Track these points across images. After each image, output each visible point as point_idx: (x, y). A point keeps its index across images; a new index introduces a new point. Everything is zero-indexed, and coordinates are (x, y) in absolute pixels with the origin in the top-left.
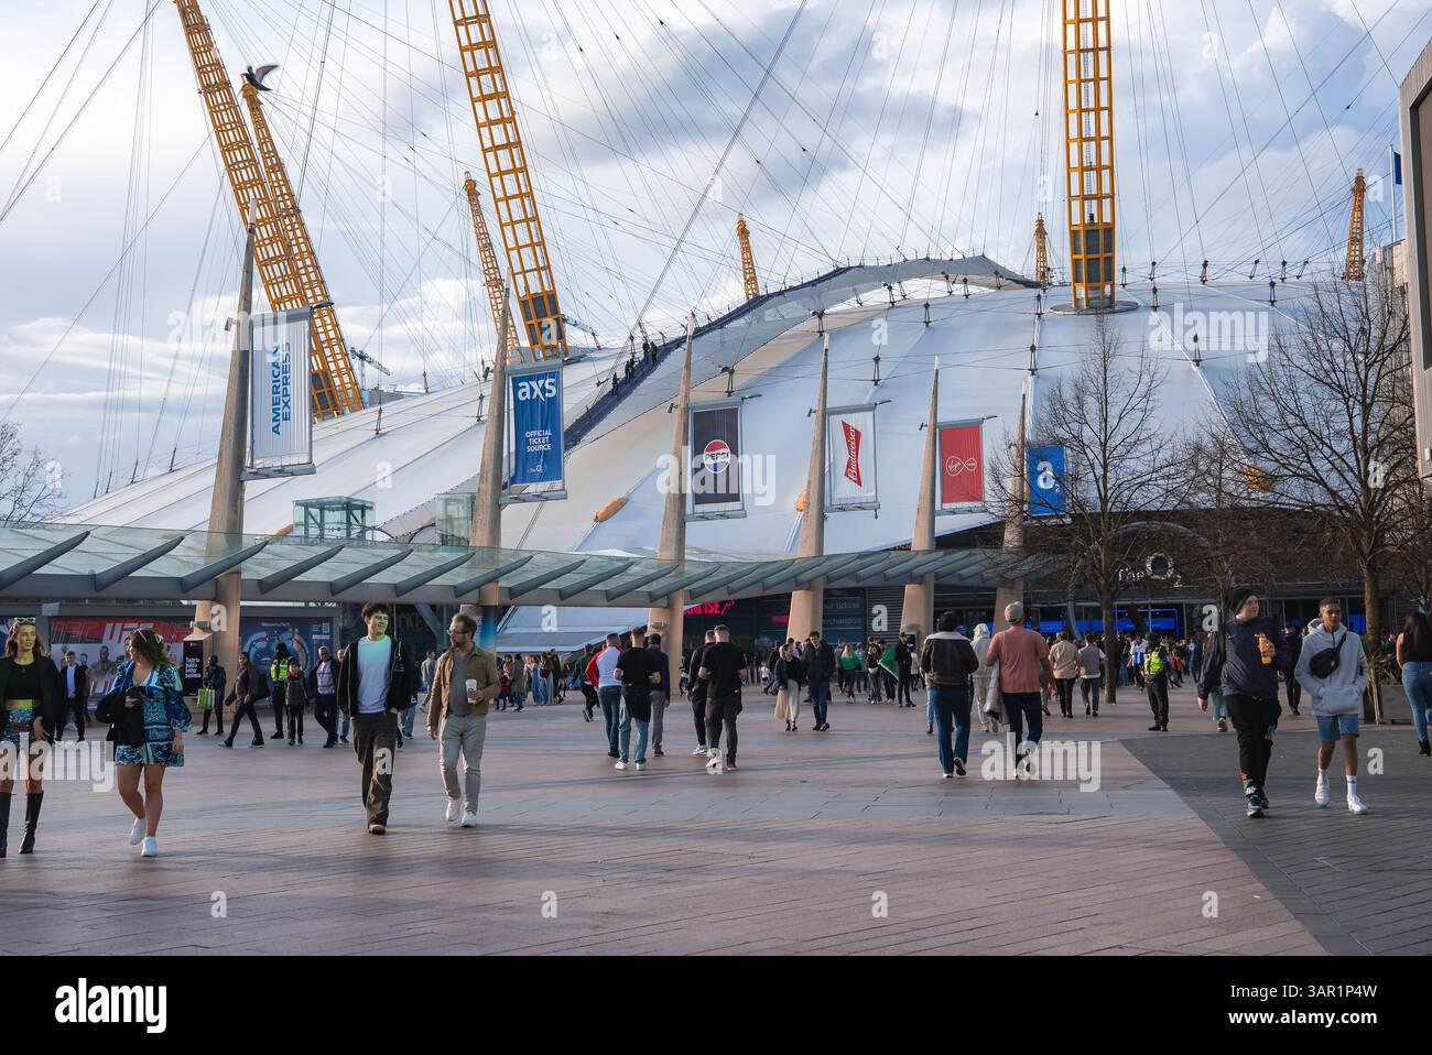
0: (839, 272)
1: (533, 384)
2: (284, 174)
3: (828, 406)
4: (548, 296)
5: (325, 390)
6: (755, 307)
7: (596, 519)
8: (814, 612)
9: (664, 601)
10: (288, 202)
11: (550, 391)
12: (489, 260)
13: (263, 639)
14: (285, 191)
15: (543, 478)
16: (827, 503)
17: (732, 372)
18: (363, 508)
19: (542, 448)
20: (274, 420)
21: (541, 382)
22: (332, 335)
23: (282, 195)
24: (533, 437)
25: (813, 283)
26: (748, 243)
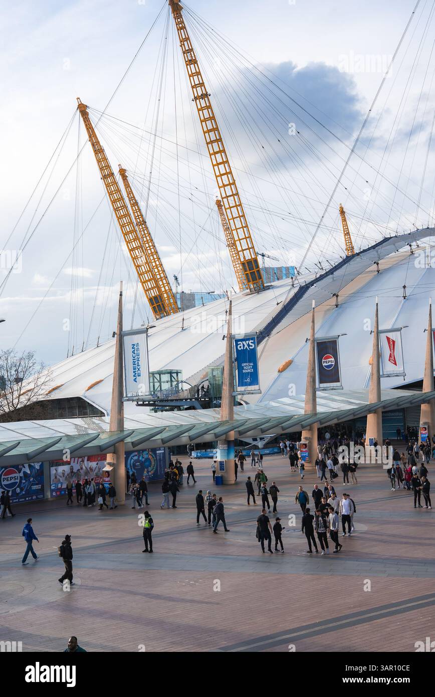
0: (386, 240)
1: (244, 342)
2: (138, 207)
3: (379, 329)
4: (254, 261)
5: (160, 303)
6: (347, 262)
7: (279, 371)
8: (378, 424)
9: (308, 427)
10: (141, 219)
11: (252, 346)
12: (228, 235)
13: (136, 455)
14: (139, 214)
15: (250, 384)
16: (381, 373)
17: (337, 296)
18: (177, 373)
19: (249, 371)
20: (134, 376)
21: (247, 342)
22: (162, 275)
23: (138, 216)
24: (245, 366)
25: (374, 247)
26: (345, 217)
